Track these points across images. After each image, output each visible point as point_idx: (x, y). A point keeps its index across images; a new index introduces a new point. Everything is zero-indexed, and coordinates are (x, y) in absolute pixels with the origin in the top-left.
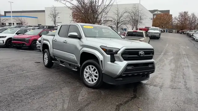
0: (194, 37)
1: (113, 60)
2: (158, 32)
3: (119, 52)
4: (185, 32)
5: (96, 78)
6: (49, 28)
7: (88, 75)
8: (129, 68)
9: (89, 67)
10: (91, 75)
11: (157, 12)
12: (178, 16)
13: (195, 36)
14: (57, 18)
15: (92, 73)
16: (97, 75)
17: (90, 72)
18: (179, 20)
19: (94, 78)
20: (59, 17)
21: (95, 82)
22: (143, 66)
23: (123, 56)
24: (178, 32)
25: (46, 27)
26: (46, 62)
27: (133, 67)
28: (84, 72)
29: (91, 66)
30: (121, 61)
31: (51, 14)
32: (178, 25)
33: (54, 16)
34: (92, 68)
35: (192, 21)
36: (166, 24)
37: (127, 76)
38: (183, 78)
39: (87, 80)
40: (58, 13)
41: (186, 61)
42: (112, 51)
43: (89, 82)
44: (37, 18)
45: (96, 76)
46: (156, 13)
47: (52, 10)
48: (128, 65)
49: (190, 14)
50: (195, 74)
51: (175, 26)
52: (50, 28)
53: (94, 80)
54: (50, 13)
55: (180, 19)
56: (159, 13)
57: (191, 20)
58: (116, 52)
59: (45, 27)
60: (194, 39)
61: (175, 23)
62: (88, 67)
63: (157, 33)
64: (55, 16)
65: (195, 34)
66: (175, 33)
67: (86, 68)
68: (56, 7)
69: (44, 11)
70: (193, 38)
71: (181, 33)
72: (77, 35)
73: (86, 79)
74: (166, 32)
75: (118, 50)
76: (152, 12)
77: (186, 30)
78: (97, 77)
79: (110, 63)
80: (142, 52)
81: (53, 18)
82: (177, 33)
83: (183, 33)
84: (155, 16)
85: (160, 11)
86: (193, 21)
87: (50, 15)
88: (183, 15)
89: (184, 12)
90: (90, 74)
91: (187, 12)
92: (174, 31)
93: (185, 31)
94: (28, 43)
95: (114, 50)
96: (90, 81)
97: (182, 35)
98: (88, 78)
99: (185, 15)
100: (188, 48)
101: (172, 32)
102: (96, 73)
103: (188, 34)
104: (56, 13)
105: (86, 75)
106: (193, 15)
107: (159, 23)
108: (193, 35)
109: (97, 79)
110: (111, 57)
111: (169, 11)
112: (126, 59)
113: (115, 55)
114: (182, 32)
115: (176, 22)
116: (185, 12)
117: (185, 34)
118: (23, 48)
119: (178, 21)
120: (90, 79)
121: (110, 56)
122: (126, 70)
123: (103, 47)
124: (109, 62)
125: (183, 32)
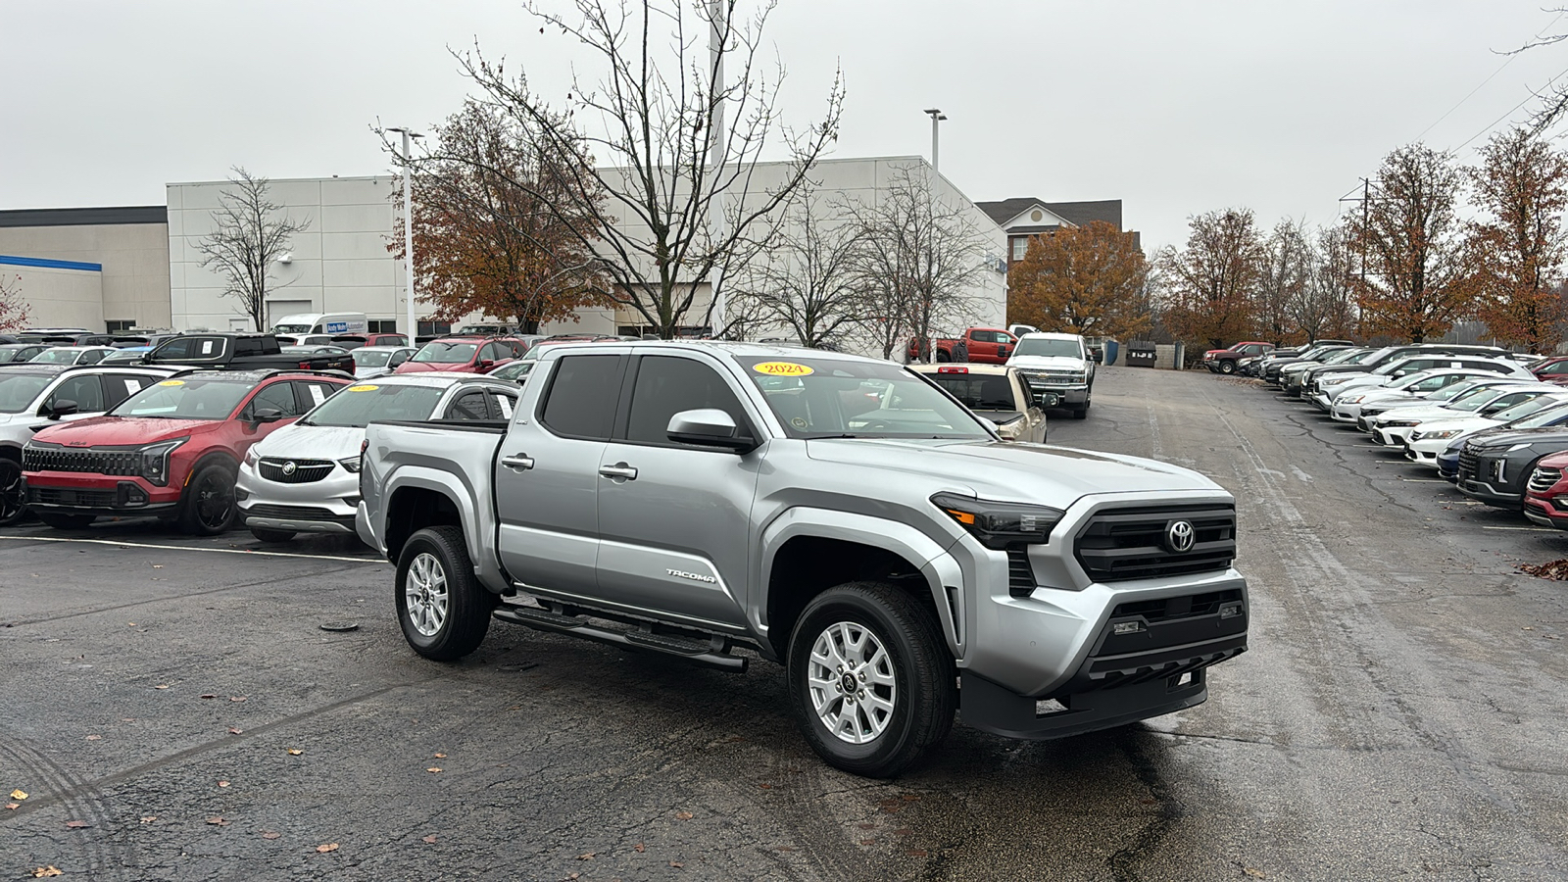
0: (1324, 399)
1: (1022, 585)
2: (1078, 364)
3: (1061, 530)
4: (1244, 362)
5: (882, 703)
6: (238, 353)
7: (832, 689)
8: (1122, 628)
9: (839, 640)
10: (849, 685)
11: (1036, 217)
12: (1182, 248)
13: (1331, 390)
14: (271, 269)
15: (855, 673)
16: (889, 679)
17: (846, 669)
18: (1191, 270)
19: (871, 701)
20: (285, 258)
21: (879, 728)
22: (1195, 610)
23: (1084, 552)
24: (1193, 362)
25: (216, 349)
26: (430, 619)
27: (1140, 622)
28: (811, 669)
29: (845, 628)
30: (1074, 586)
31: (219, 238)
32: (1191, 307)
33: (249, 250)
34: (856, 636)
35: (1282, 276)
36: (1107, 301)
37: (1115, 682)
38: (1378, 683)
39: (830, 723)
40: (284, 230)
41: (1333, 571)
42: (1016, 524)
43: (844, 736)
44: (98, 267)
45: (882, 691)
46: (1025, 221)
47: (231, 203)
48: (1121, 610)
49: (1264, 230)
50: (1433, 657)
51: (1165, 314)
52: (250, 353)
53: (873, 719)
54: (216, 229)
55: (1199, 263)
56: (1048, 220)
57: (1276, 271)
58: (1043, 533)
59: (207, 348)
60: (1327, 411)
61: (1164, 291)
62: (827, 635)
63: (1071, 377)
64: (255, 256)
65: (1328, 377)
66: (1176, 368)
67: (818, 645)
68: (262, 183)
69: (156, 215)
70: (1318, 402)
71: (1216, 371)
72: (731, 424)
73: (825, 720)
74: (1112, 361)
75: (1055, 517)
76: (1001, 211)
77: (1247, 347)
78: (888, 698)
79: (1006, 600)
80: (1181, 524)
81: (243, 269)
82: (1188, 367)
83: (1228, 366)
84: (1022, 249)
85: (1056, 209)
86: (1287, 283)
87: (217, 249)
88: (1216, 239)
89: (1223, 214)
90: (844, 680)
91: (1247, 219)
92: (1165, 350)
93: (1243, 355)
94: (162, 484)
95: (1029, 520)
96: (848, 726)
97: (1227, 383)
98: (836, 707)
99: (1232, 237)
100: (1304, 476)
101: (1148, 364)
102: (884, 669)
103: (1273, 375)
104: (267, 230)
105: (822, 693)
106: (1289, 236)
107: (1051, 298)
108: (1313, 386)
109: (889, 706)
110: (1011, 564)
111: (1115, 207)
112: (1101, 573)
113: (1034, 550)
114: (1224, 360)
115: (1176, 289)
116: (1230, 217)
117: (1246, 373)
118: (102, 521)
119: (1189, 278)
120: (849, 710)
121: (1003, 555)
122: (1106, 640)
123: (951, 503)
124: (1000, 594)
125: (1232, 361)
